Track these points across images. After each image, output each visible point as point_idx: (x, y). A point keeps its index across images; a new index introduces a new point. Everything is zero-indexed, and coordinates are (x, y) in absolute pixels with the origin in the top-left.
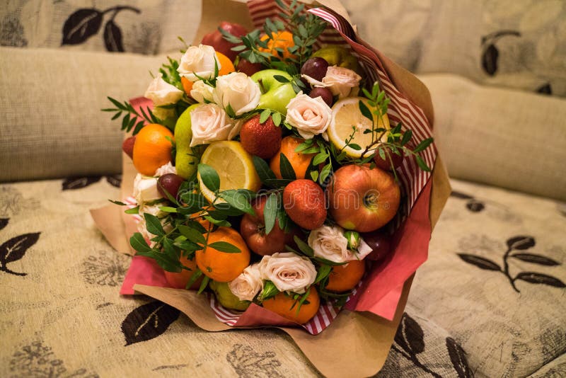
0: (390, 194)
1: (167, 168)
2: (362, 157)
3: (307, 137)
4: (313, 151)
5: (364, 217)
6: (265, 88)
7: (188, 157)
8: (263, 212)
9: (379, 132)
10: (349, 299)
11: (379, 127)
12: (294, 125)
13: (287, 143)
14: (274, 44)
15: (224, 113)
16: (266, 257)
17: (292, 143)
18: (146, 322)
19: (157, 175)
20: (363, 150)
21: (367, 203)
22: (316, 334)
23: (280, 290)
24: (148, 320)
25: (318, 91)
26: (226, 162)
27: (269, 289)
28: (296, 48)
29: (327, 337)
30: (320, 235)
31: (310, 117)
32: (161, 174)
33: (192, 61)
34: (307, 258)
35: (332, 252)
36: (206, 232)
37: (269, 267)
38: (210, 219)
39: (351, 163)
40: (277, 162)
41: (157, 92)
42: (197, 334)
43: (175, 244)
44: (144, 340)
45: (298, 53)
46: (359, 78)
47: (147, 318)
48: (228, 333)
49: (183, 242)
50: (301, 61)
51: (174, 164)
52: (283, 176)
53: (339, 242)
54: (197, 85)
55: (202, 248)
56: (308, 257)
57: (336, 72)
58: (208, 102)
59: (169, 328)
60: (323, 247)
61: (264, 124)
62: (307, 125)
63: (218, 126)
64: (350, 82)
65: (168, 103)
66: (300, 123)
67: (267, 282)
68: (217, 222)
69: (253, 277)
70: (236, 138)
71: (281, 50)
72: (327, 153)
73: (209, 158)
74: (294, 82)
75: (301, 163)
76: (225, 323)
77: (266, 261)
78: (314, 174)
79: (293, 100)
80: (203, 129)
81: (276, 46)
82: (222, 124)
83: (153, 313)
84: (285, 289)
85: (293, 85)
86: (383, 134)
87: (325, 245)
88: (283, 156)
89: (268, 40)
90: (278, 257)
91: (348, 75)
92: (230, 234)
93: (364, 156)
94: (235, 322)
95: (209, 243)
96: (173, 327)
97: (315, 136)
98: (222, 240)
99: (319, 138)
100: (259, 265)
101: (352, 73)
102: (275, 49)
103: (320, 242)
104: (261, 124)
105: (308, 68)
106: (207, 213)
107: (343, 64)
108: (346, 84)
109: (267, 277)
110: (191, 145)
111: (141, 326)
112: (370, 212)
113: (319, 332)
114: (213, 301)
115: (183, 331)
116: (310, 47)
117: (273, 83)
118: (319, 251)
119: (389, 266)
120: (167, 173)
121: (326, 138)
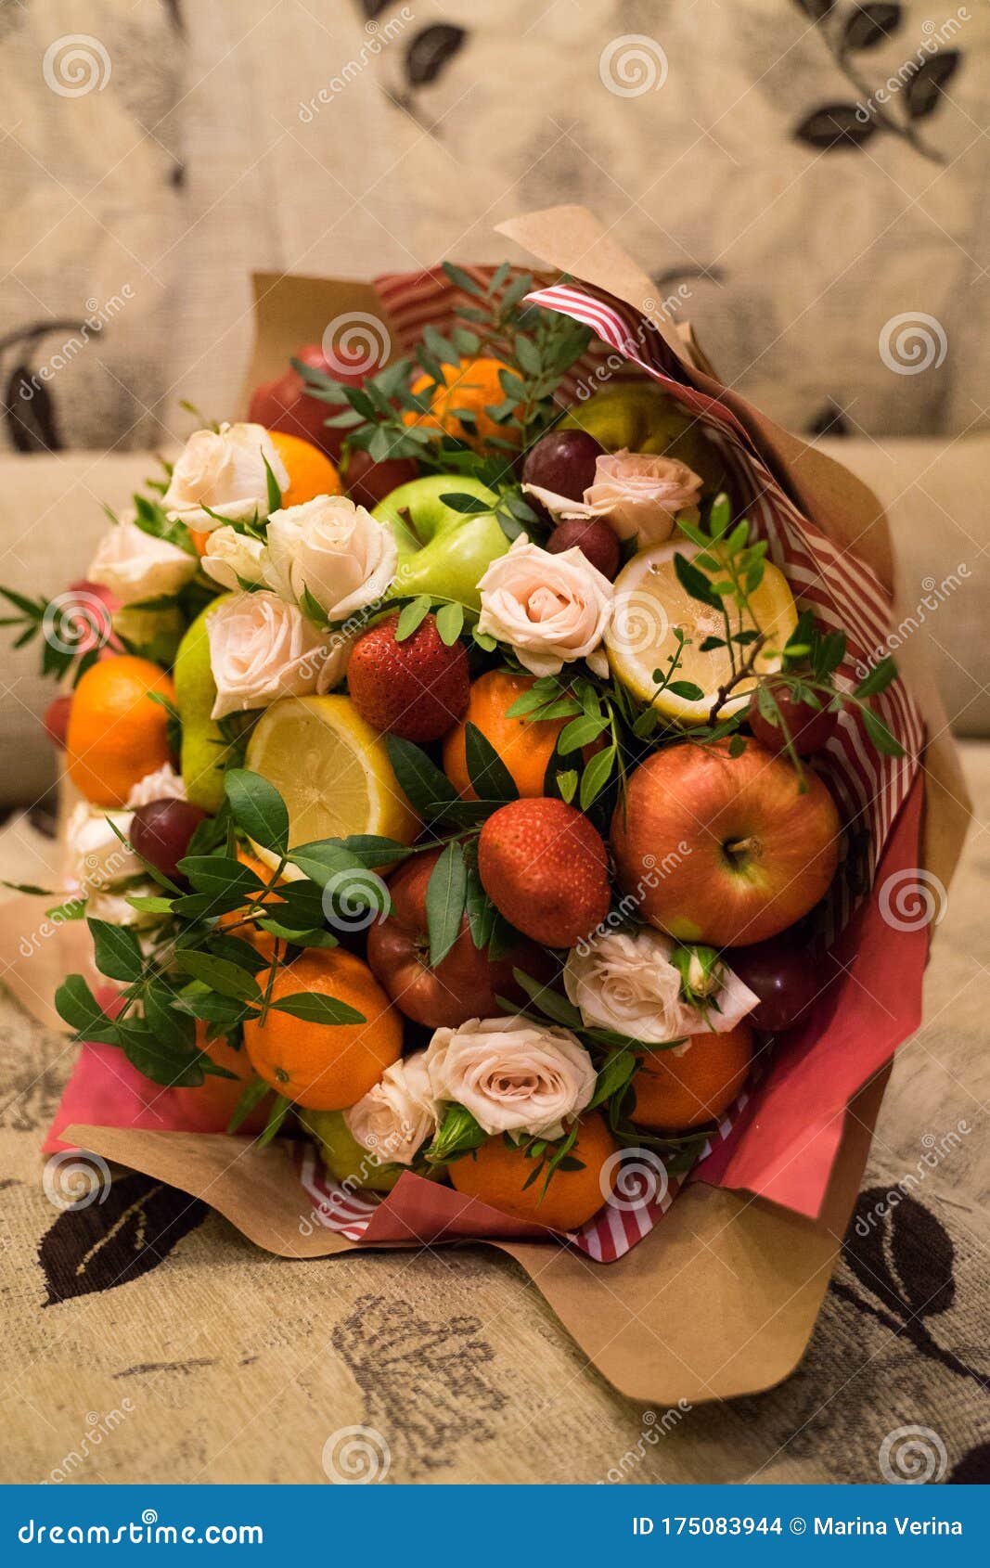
0: (801, 827)
1: (158, 784)
2: (713, 721)
3: (542, 670)
4: (562, 711)
5: (726, 901)
6: (418, 532)
7: (214, 749)
8: (423, 901)
9: (748, 643)
10: (708, 1151)
11: (745, 629)
12: (502, 637)
13: (488, 692)
14: (449, 398)
15: (297, 616)
16: (441, 1033)
17: (503, 690)
18: (112, 1234)
19: (132, 803)
20: (711, 700)
21: (734, 860)
22: (610, 1260)
23: (489, 1131)
24: (117, 1227)
25: (572, 532)
26: (313, 759)
27: (457, 1129)
28: (510, 406)
29: (642, 1269)
30: (598, 963)
31: (546, 610)
32: (144, 802)
33: (200, 473)
34: (566, 1032)
35: (635, 1012)
36: (267, 965)
37: (450, 1062)
38: (273, 927)
39: (681, 741)
40: (458, 752)
41: (118, 567)
42: (253, 1268)
43: (176, 1005)
44: (100, 1289)
45: (515, 422)
46: (695, 481)
47: (116, 1221)
48: (345, 1262)
49: (201, 999)
50: (525, 444)
51: (177, 770)
52: (480, 790)
53: (653, 980)
54: (219, 541)
55: (254, 1014)
56: (568, 1028)
57: (623, 469)
58: (252, 587)
59: (174, 1251)
60: (610, 999)
61: (410, 641)
62: (539, 637)
63: (284, 655)
64: (667, 496)
65: (154, 593)
66: (520, 632)
67: (451, 1108)
68: (296, 934)
69: (406, 1095)
70: (339, 689)
71: (470, 417)
72: (605, 714)
73: (270, 749)
74: (504, 509)
75: (530, 749)
76: (339, 1232)
77: (444, 1045)
78: (566, 781)
79: (496, 565)
80: (243, 666)
81: (456, 405)
82: (294, 651)
83: (135, 1207)
84: (502, 1126)
85: (500, 516)
86: (758, 648)
87: (612, 990)
88: (474, 732)
89: (432, 390)
90: (478, 1031)
91: (661, 475)
92: (336, 968)
93: (720, 714)
94: (364, 1226)
95: (276, 997)
96: (188, 1250)
97: (566, 665)
98: (312, 989)
99: (578, 670)
100: (425, 1056)
101: (673, 467)
102: (452, 413)
103: (598, 983)
104: (401, 644)
105: (541, 465)
106: (263, 912)
107: (649, 444)
108: (653, 503)
109: (448, 1092)
110: (216, 713)
111: (97, 1247)
112: (740, 885)
113: (620, 1252)
114: (309, 1167)
115: (216, 1259)
116: (547, 401)
117: (442, 516)
118: (598, 1008)
119: (821, 1047)
120: (158, 797)
121: (602, 669)
